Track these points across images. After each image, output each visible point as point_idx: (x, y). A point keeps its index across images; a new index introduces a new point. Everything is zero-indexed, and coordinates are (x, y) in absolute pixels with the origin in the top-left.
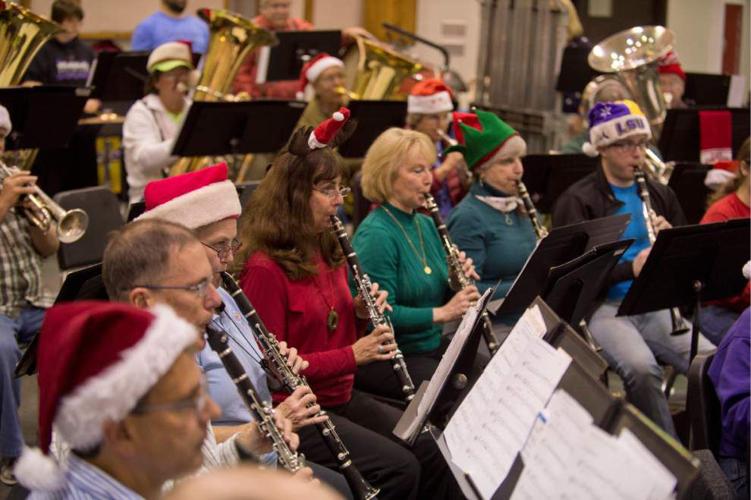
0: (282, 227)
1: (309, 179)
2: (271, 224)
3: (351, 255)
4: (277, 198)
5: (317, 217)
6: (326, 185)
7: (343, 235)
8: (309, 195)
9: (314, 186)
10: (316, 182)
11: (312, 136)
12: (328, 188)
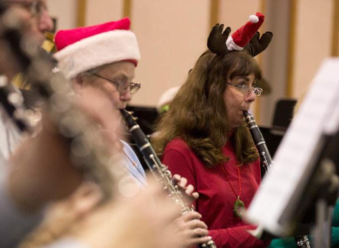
0: (199, 116)
1: (225, 75)
2: (189, 113)
3: (260, 143)
4: (196, 91)
5: (231, 111)
6: (241, 80)
7: (253, 127)
8: (224, 88)
9: (229, 81)
10: (231, 78)
11: (230, 39)
12: (243, 83)
